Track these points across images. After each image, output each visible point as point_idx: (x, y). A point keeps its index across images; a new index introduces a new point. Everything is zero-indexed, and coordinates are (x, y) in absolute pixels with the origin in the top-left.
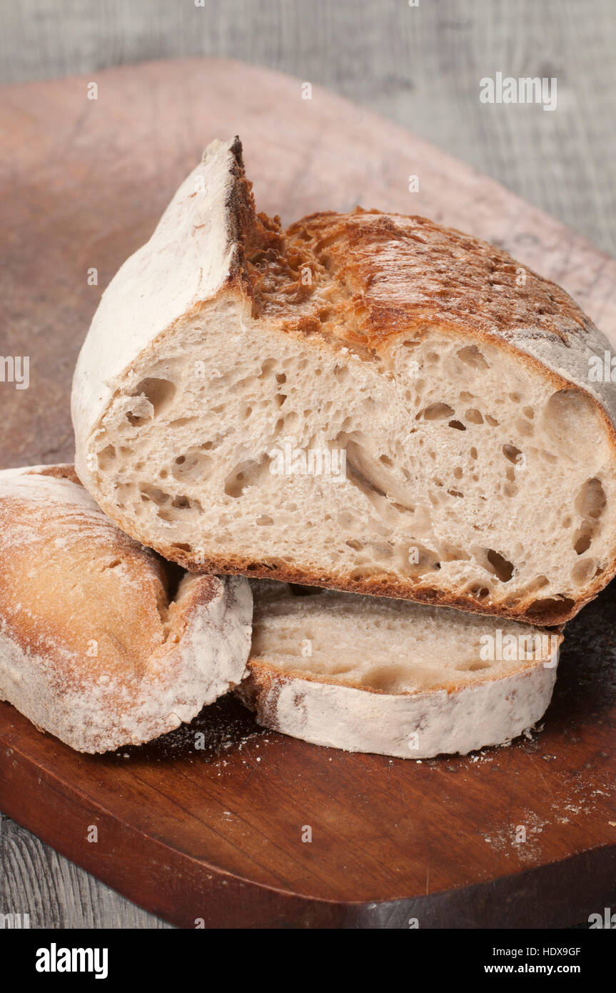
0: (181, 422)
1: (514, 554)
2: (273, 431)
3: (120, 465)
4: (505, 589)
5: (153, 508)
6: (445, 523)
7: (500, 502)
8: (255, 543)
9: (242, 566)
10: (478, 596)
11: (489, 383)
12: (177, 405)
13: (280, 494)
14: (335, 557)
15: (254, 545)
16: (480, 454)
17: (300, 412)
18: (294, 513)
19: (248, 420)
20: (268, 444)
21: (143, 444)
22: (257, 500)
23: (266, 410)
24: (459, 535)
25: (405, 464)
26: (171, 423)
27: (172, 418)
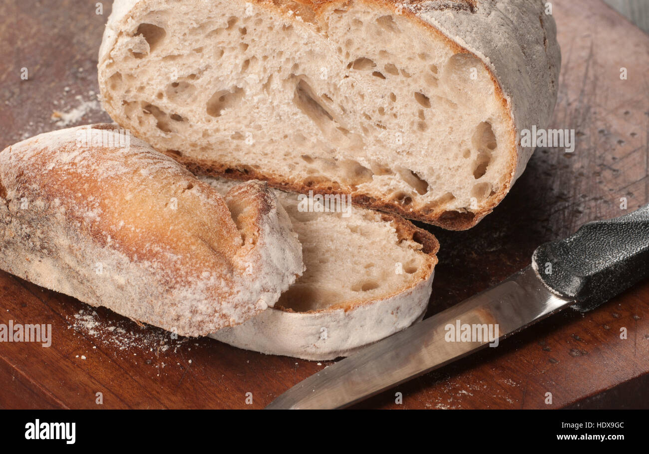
0: (172, 57)
1: (428, 175)
2: (240, 69)
3: (126, 88)
4: (423, 200)
5: (152, 121)
6: (374, 147)
7: (414, 136)
8: (230, 153)
9: (220, 170)
10: (403, 203)
11: (401, 45)
12: (168, 45)
13: (249, 117)
14: (292, 167)
15: (229, 155)
16: (398, 98)
17: (259, 57)
18: (260, 132)
19: (221, 59)
20: (237, 79)
21: (144, 72)
22: (231, 120)
23: (234, 53)
24: (385, 157)
25: (341, 101)
26: (163, 58)
27: (164, 54)
